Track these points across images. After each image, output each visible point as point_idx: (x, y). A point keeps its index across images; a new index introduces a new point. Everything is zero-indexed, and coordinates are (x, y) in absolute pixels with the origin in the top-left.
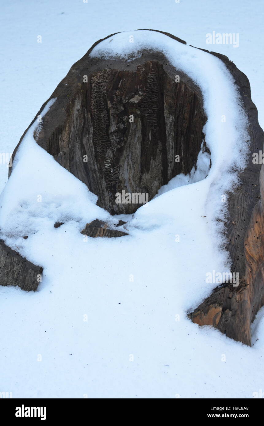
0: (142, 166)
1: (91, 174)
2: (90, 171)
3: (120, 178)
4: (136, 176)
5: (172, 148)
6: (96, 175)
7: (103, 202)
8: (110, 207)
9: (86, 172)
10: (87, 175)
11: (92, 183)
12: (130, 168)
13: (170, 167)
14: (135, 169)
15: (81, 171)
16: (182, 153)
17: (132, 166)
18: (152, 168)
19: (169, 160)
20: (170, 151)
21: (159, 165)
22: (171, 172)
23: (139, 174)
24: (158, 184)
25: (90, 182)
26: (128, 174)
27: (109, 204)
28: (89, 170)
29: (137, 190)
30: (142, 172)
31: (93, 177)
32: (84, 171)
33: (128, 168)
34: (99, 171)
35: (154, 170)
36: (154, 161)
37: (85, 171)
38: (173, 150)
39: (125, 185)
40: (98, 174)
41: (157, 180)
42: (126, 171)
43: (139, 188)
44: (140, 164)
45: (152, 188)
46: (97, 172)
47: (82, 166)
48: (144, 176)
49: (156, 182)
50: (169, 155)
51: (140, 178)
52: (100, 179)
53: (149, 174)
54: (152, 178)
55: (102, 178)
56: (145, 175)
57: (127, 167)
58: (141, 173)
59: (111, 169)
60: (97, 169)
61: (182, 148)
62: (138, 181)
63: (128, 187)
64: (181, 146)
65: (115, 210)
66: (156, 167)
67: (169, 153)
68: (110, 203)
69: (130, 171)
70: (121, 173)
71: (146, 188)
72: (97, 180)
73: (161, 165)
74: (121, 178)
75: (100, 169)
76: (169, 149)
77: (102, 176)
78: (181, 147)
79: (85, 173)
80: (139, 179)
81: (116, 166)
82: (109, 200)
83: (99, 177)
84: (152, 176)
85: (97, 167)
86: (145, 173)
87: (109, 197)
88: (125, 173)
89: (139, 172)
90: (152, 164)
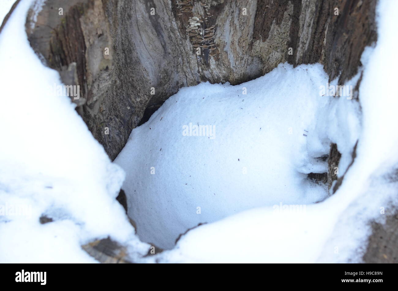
0: (255, 29)
1: (165, 34)
2: (164, 30)
3: (216, 41)
4: (244, 41)
5: (309, 26)
6: (175, 34)
7: (188, 65)
8: (199, 72)
9: (157, 31)
10: (158, 35)
11: (167, 44)
12: (236, 29)
13: (302, 48)
14: (244, 31)
15: (146, 31)
16: (325, 39)
17: (238, 27)
18: (272, 35)
19: (301, 39)
20: (305, 28)
21: (285, 35)
22: (302, 55)
23: (249, 40)
24: (281, 57)
25: (163, 44)
26: (231, 36)
27: (197, 69)
28: (162, 30)
29: (245, 58)
30: (255, 37)
31: (170, 37)
32: (152, 30)
33: (232, 29)
34: (180, 30)
35: (275, 39)
36: (277, 27)
37: (154, 30)
38: (310, 29)
39: (225, 49)
40: (178, 34)
41: (279, 51)
42: (228, 33)
43: (248, 56)
44: (253, 26)
45: (269, 58)
46: (177, 31)
47: (148, 25)
48: (257, 44)
49: (276, 53)
50: (302, 33)
51: (251, 45)
52: (181, 40)
53: (266, 42)
54: (270, 47)
55: (186, 39)
56: (260, 42)
57: (229, 27)
58: (253, 38)
59: (201, 29)
60: (176, 28)
61: (326, 32)
62: (247, 47)
63: (228, 53)
64: (326, 28)
65: (206, 76)
66: (279, 34)
67: (303, 31)
68: (198, 67)
69: (234, 32)
70: (218, 36)
71: (259, 57)
72: (177, 41)
73: (288, 34)
74: (218, 41)
75: (181, 27)
76: (303, 25)
77: (186, 36)
78: (324, 29)
79: (155, 33)
80: (249, 44)
81: (209, 27)
82: (197, 64)
83: (180, 37)
84: (271, 45)
85: (176, 25)
86: (260, 40)
87: (197, 61)
88: (225, 35)
89: (249, 36)
90: (273, 30)
